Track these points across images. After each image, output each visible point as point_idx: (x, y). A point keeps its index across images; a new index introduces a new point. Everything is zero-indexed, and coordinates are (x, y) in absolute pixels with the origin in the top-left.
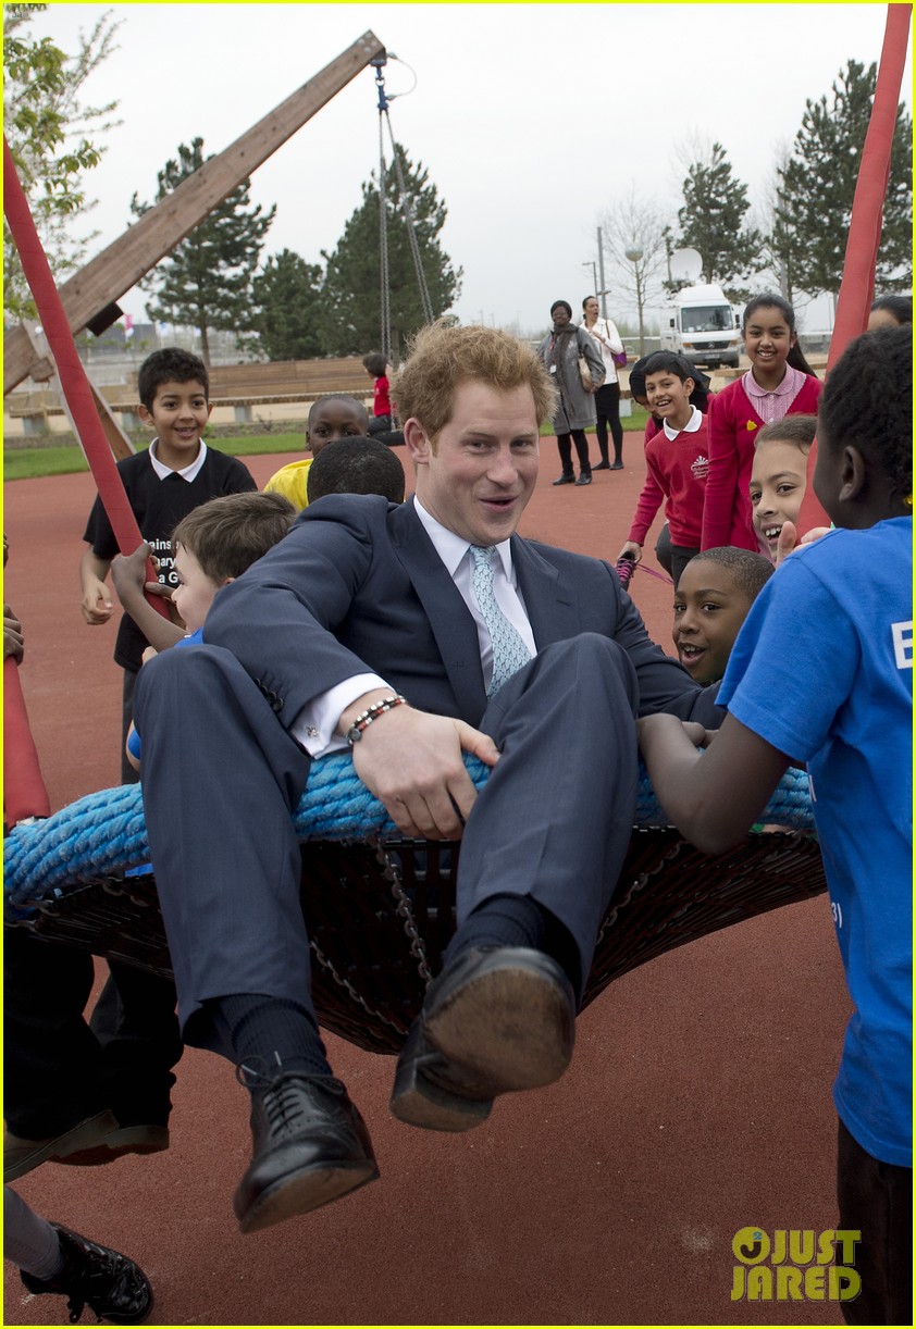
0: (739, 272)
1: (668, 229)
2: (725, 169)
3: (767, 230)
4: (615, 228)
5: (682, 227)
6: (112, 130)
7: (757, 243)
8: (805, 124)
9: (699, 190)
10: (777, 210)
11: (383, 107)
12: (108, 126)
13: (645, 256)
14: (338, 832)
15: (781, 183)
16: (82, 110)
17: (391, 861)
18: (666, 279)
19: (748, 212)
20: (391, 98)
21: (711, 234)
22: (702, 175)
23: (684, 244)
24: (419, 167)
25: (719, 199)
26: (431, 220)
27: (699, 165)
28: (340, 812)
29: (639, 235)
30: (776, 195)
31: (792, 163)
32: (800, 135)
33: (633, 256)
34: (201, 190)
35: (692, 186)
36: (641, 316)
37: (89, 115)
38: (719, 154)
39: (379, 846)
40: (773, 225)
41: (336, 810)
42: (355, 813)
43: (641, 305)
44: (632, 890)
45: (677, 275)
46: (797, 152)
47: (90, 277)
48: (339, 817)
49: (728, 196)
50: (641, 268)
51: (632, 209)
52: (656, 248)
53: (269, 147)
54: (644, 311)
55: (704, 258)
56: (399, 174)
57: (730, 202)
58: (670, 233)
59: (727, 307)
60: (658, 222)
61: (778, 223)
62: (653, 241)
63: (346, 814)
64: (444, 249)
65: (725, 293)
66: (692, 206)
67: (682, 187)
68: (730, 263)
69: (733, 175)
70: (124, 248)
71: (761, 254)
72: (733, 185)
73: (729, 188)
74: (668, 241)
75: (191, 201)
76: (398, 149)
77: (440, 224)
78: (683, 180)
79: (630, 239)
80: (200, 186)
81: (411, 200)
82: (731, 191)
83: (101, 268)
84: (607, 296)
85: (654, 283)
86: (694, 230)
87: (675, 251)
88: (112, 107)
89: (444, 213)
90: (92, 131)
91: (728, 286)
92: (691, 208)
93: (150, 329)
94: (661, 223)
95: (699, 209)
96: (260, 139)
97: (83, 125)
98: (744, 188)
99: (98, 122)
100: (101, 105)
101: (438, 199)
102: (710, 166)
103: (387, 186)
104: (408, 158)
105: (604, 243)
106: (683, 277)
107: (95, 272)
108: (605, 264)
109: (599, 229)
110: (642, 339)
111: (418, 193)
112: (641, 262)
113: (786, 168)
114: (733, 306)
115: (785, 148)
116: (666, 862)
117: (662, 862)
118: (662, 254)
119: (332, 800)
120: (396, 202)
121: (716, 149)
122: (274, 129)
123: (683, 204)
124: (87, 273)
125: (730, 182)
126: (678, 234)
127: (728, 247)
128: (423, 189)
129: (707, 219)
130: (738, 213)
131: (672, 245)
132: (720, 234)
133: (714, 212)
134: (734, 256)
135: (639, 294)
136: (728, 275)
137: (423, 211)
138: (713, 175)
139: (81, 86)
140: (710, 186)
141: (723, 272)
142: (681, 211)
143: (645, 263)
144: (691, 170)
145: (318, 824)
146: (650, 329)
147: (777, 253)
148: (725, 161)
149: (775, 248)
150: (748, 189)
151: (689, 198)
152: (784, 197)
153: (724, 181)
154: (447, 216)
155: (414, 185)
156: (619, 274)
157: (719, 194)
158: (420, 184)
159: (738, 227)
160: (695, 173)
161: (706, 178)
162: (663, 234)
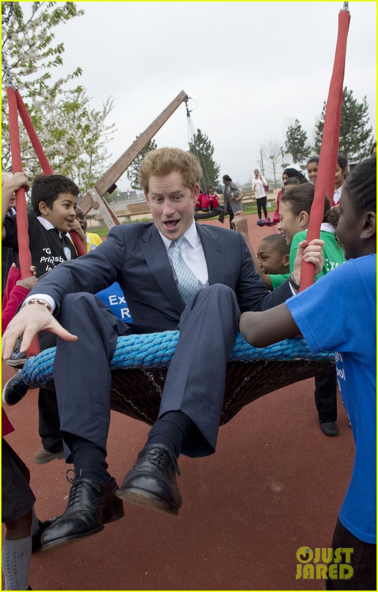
0: (305, 160)
1: (282, 148)
2: (299, 127)
3: (313, 145)
4: (266, 149)
5: (286, 147)
6: (115, 132)
7: (310, 150)
8: (324, 109)
9: (291, 135)
10: (316, 139)
11: (188, 115)
12: (113, 131)
13: (276, 157)
14: (126, 366)
15: (317, 130)
16: (105, 127)
17: (150, 374)
18: (282, 164)
19: (307, 140)
20: (191, 111)
21: (295, 148)
22: (292, 130)
23: (287, 152)
24: (205, 135)
25: (298, 137)
26: (210, 152)
27: (291, 127)
28: (126, 359)
29: (273, 151)
30: (315, 134)
31: (320, 123)
32: (323, 113)
33: (272, 158)
34: (136, 147)
35: (289, 133)
36: (275, 176)
37: (107, 129)
38: (297, 122)
39: (144, 370)
40: (315, 143)
41: (124, 358)
42: (131, 359)
43: (275, 173)
44: (245, 380)
45: (286, 162)
46: (322, 119)
47: (106, 177)
48: (126, 361)
49: (301, 136)
50: (274, 161)
51: (271, 143)
52: (279, 154)
53: (155, 131)
54: (276, 175)
55: (294, 156)
56: (199, 138)
57: (301, 138)
58: (283, 149)
59: (301, 171)
60: (279, 146)
61: (316, 142)
62: (278, 153)
63: (128, 360)
64: (213, 160)
65: (300, 167)
66: (290, 140)
67: (286, 134)
68: (302, 157)
69: (302, 129)
70: (116, 167)
71: (311, 153)
72: (302, 132)
73: (301, 133)
74: (282, 152)
75: (134, 150)
76: (199, 131)
77: (212, 152)
78: (286, 132)
79: (271, 152)
80: (136, 145)
81: (203, 146)
82: (301, 134)
83: (110, 173)
84: (264, 171)
85: (278, 166)
86: (290, 147)
87: (285, 155)
88: (113, 125)
89: (213, 149)
90: (109, 133)
91: (301, 165)
92: (289, 141)
93: (134, 192)
94: (280, 146)
95: (291, 141)
96: (152, 129)
97: (106, 132)
98: (305, 133)
99: (110, 131)
100: (110, 125)
101: (211, 145)
102: (294, 126)
103: (196, 142)
104: (202, 133)
105: (263, 154)
106: (287, 163)
107: (108, 175)
108: (263, 161)
109: (261, 150)
110: (275, 184)
111: (205, 144)
112: (274, 159)
113: (318, 125)
114: (303, 171)
115: (318, 118)
116: (257, 372)
117: (255, 372)
118: (281, 156)
119: (122, 354)
120: (199, 147)
121: (296, 121)
122: (156, 125)
123: (286, 139)
124: (106, 175)
125: (301, 131)
126: (285, 149)
127: (301, 152)
128: (207, 142)
129: (294, 143)
130: (304, 141)
131: (283, 153)
132: (298, 148)
133: (296, 141)
134: (303, 155)
135: (274, 169)
136: (301, 161)
137: (207, 149)
138: (296, 129)
139: (105, 120)
140: (295, 133)
141: (299, 160)
142: (286, 142)
143: (276, 159)
144: (289, 128)
145: (118, 363)
146: (278, 180)
147: (316, 152)
148: (299, 124)
149: (315, 151)
150: (307, 133)
151: (288, 137)
152: (318, 134)
153: (299, 131)
154: (214, 150)
155: (204, 141)
156: (268, 163)
157: (297, 135)
158: (206, 141)
159: (304, 145)
160: (290, 129)
161: (293, 130)
162: (281, 150)
